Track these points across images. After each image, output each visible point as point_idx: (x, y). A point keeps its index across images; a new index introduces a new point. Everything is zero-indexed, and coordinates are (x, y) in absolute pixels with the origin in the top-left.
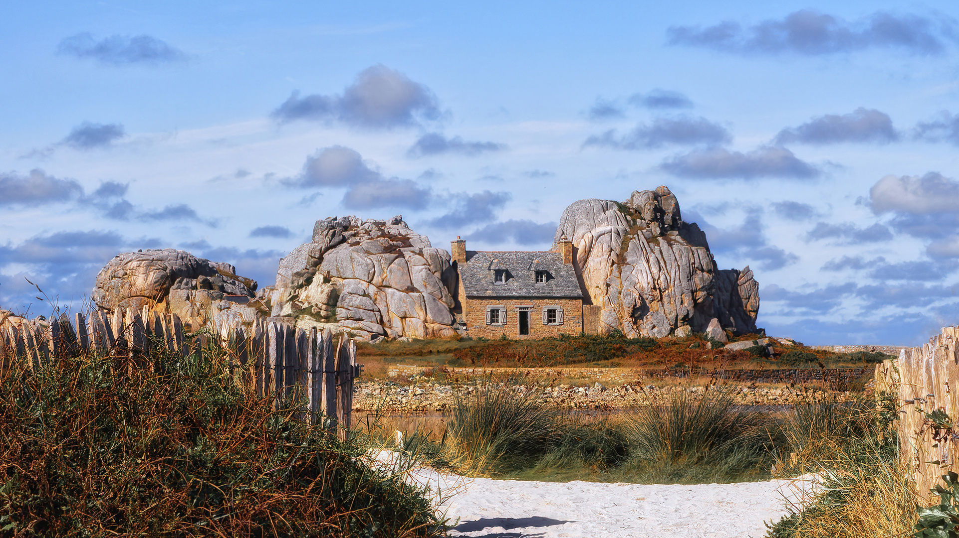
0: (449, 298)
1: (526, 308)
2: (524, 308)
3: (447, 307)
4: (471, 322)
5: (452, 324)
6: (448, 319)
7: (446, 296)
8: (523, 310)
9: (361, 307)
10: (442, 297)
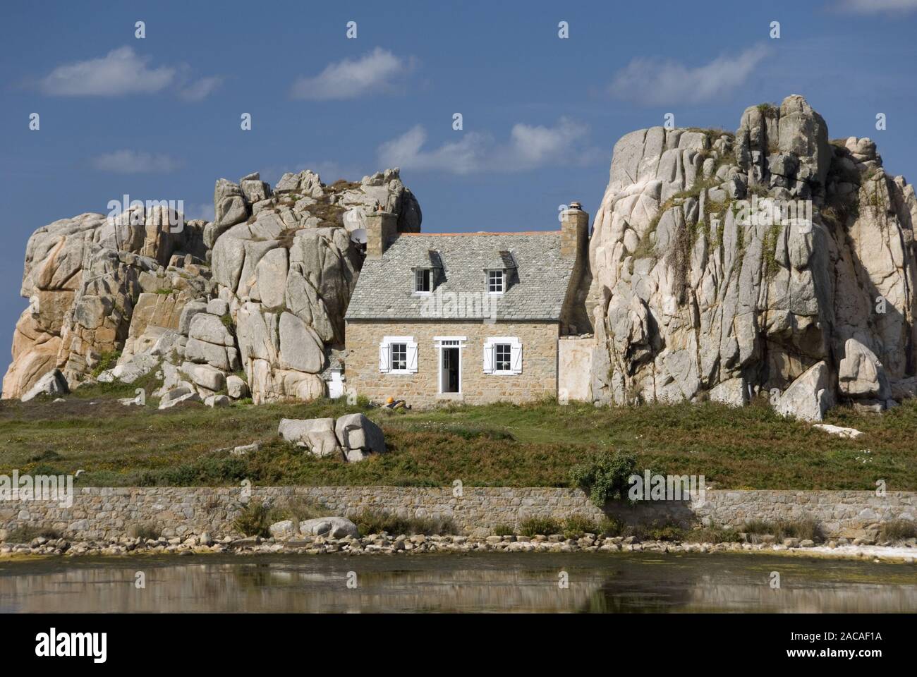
0: (322, 321)
1: (455, 342)
2: (451, 342)
3: (318, 340)
4: (354, 367)
5: (321, 372)
6: (316, 359)
7: (319, 319)
8: (449, 346)
9: (204, 338)
10: (312, 321)
